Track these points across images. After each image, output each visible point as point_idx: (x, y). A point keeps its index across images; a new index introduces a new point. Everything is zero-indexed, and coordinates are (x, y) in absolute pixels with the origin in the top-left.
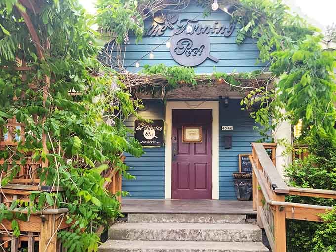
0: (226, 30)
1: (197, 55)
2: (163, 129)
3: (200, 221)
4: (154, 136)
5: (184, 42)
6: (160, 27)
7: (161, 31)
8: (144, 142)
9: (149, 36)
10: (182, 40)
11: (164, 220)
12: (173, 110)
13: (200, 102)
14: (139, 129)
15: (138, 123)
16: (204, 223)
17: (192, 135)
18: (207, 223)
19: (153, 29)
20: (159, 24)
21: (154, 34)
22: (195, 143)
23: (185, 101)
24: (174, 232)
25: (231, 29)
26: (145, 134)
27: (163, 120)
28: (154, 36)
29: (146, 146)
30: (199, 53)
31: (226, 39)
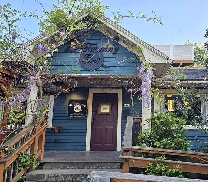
0: (113, 50)
1: (96, 64)
2: (86, 106)
3: (91, 168)
4: (80, 110)
5: (88, 56)
6: (74, 47)
7: (75, 49)
8: (74, 114)
9: (68, 52)
10: (86, 55)
11: (68, 168)
12: (93, 94)
13: (110, 89)
14: (71, 105)
15: (70, 102)
16: (94, 169)
17: (105, 109)
18: (96, 169)
19: (70, 48)
20: (73, 45)
21: (70, 51)
22: (106, 114)
23: (101, 88)
24: (69, 176)
25: (116, 49)
26: (74, 108)
27: (87, 100)
28: (70, 52)
29: (75, 117)
30: (97, 63)
31: (113, 55)
